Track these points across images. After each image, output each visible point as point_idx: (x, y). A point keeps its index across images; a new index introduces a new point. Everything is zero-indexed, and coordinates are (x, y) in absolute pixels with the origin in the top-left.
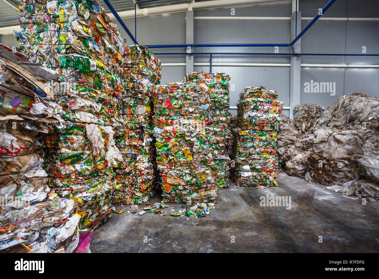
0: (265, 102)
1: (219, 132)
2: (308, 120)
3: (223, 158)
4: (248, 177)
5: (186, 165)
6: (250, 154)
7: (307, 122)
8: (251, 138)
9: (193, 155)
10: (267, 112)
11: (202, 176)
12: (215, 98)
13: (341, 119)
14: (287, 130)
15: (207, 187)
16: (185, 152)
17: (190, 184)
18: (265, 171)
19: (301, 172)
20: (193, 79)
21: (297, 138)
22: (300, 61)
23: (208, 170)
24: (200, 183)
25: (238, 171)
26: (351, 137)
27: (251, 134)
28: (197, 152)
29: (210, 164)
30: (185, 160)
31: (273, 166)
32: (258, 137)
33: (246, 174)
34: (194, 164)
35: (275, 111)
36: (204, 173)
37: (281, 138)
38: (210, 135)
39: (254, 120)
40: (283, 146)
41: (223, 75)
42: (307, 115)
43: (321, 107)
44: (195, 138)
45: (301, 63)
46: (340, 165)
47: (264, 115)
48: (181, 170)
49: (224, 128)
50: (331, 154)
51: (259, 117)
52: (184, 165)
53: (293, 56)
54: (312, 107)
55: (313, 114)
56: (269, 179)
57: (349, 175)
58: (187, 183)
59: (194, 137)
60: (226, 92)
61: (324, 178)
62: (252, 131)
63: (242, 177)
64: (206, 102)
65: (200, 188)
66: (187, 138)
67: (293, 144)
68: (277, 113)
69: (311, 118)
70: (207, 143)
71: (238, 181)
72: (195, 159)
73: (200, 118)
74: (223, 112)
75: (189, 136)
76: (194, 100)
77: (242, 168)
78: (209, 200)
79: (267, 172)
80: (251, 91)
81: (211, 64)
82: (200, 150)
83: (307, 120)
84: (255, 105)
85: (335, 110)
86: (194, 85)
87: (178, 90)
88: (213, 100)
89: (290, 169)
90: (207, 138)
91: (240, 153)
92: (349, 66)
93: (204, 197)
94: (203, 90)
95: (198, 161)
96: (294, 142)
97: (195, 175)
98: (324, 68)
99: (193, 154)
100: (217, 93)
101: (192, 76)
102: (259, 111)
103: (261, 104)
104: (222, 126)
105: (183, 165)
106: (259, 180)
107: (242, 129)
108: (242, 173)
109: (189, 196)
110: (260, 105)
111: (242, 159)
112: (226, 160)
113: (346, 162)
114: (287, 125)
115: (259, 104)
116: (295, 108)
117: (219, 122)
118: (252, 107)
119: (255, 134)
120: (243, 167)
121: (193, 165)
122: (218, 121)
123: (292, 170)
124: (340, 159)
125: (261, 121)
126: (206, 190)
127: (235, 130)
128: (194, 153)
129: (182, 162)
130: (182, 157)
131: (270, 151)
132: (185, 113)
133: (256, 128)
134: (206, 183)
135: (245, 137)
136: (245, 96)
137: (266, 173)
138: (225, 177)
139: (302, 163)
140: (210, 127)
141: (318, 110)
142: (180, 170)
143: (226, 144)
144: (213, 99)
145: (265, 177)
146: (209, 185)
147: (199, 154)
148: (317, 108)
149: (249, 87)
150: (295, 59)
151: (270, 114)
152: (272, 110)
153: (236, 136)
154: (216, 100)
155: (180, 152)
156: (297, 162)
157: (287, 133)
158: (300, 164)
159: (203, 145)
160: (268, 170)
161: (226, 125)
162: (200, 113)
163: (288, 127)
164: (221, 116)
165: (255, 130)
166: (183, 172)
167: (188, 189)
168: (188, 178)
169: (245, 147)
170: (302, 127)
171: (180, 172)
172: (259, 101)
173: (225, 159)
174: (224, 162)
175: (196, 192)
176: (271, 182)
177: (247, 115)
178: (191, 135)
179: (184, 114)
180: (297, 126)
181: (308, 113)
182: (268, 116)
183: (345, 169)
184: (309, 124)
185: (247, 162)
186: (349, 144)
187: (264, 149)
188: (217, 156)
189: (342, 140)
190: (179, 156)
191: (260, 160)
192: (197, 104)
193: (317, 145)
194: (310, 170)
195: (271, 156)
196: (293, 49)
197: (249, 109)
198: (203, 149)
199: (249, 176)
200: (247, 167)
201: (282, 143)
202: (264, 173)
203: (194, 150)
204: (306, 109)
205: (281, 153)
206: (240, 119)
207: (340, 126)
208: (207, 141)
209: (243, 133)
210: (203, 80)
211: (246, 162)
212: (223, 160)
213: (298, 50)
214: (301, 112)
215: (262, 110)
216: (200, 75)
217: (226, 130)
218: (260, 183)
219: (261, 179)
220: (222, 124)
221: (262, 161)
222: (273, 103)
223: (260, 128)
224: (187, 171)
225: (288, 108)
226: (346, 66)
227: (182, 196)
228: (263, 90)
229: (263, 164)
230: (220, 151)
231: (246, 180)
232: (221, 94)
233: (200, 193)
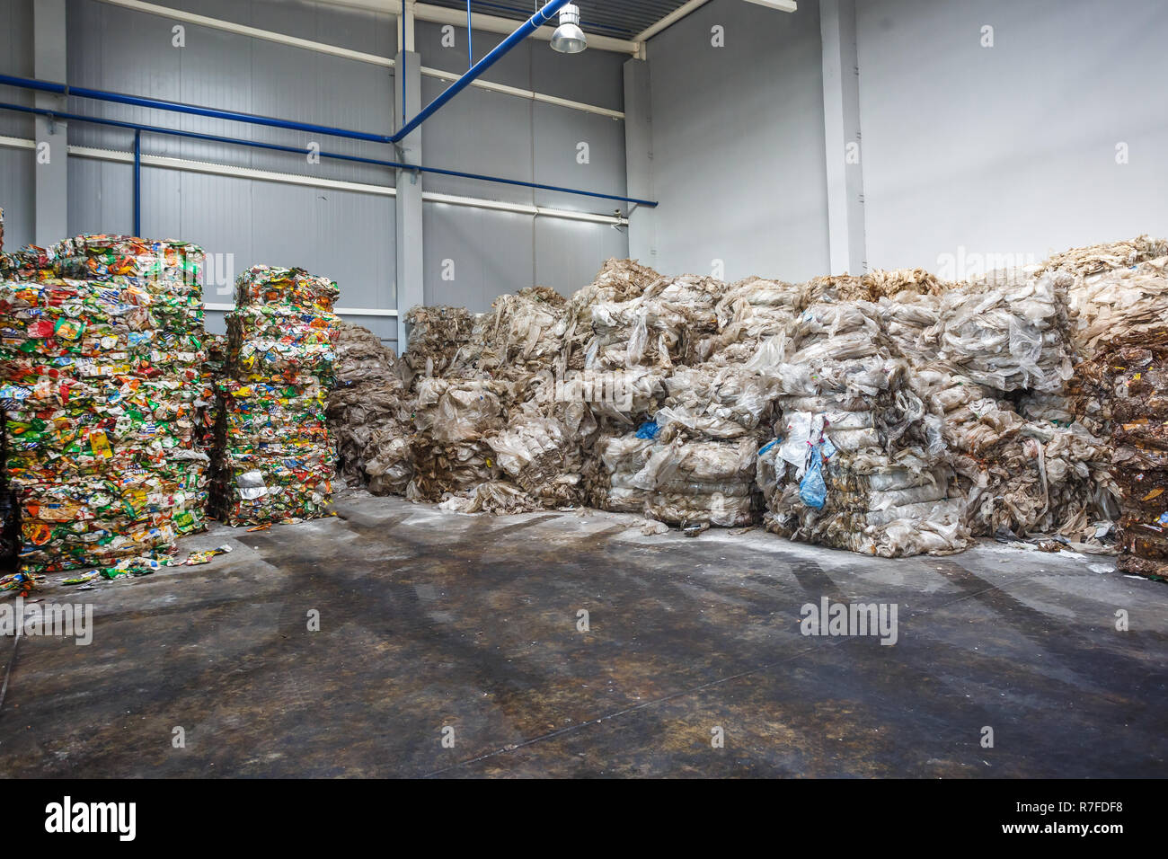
0: (296, 317)
1: (176, 390)
2: (440, 350)
3: (189, 457)
4: (259, 499)
5: (95, 471)
6: (263, 444)
7: (438, 355)
8: (263, 404)
9: (112, 447)
10: (300, 340)
11: (136, 495)
12: (163, 304)
13: (499, 352)
14: (376, 378)
15: (150, 520)
16: (93, 439)
17: (105, 517)
18: (301, 481)
19: (400, 483)
20: (97, 254)
21: (400, 399)
22: (419, 185)
23: (152, 478)
24: (133, 509)
25: (231, 488)
26: (482, 394)
27: (263, 394)
28: (123, 440)
29: (156, 466)
30: (92, 459)
31: (320, 469)
32: (280, 400)
33: (253, 493)
34: (115, 468)
35: (320, 339)
36: (142, 485)
37: (358, 402)
38: (156, 399)
39: (268, 361)
40: (365, 421)
41: (186, 249)
42: (436, 336)
43: (470, 315)
44: (119, 408)
45: (424, 190)
46: (464, 454)
47: (293, 348)
48: (82, 484)
49: (191, 380)
50: (446, 433)
51: (280, 353)
52: (90, 471)
53: (401, 169)
54: (449, 316)
55: (451, 334)
56: (310, 499)
57: (482, 474)
58: (98, 512)
59: (115, 406)
60: (193, 291)
61: (438, 486)
62: (265, 387)
63: (242, 503)
64: (146, 326)
65: (134, 523)
66: (99, 410)
67: (390, 415)
68: (326, 344)
69: (447, 346)
70: (150, 417)
71: (234, 513)
72: (119, 456)
73: (130, 361)
74: (186, 340)
75: (102, 404)
76: (115, 323)
77: (242, 478)
78: (157, 549)
79: (308, 482)
80: (267, 279)
81: (137, 157)
82: (133, 434)
83: (438, 350)
84: (271, 323)
85: (490, 328)
86: (114, 290)
87: (74, 301)
88: (158, 309)
89: (376, 477)
90: (149, 406)
91: (235, 443)
92: (542, 211)
93: (144, 545)
94: (138, 302)
95: (128, 460)
96: (394, 409)
97: (119, 493)
98: (484, 210)
99: (113, 442)
100: (168, 293)
101: (95, 248)
102: (280, 339)
103: (286, 321)
104: (184, 374)
105: (87, 472)
106: (286, 505)
107: (239, 381)
108: (241, 491)
109: (103, 545)
110: (283, 324)
111: (241, 456)
112: (197, 460)
113: (475, 447)
114: (377, 365)
115: (279, 321)
116: (409, 314)
117: (175, 364)
118: (263, 328)
119: (272, 393)
120: (244, 476)
121: (113, 471)
122: (173, 363)
123: (380, 482)
124: (463, 441)
125: (287, 363)
126: (147, 528)
127: (222, 383)
128: (117, 441)
129: (84, 464)
130: (85, 453)
131: (313, 433)
132: (93, 350)
133: (275, 378)
134: (149, 510)
135: (248, 401)
136: (251, 289)
137: (303, 486)
138: (195, 505)
139: (402, 461)
140: (156, 382)
141: (464, 322)
142: (79, 483)
143: (198, 422)
144: (157, 306)
145: (302, 495)
146: (156, 515)
147: (129, 442)
148: (462, 318)
149: (261, 267)
150: (406, 177)
151: (307, 346)
152: (313, 337)
153: (224, 400)
154: (167, 309)
155: (78, 442)
156: (391, 460)
157: (375, 387)
158: (397, 463)
159: (140, 423)
160: (308, 478)
161: (196, 373)
162: (131, 350)
163: (379, 371)
164: (181, 351)
165: (272, 383)
166: (85, 488)
167: (101, 527)
168: (102, 501)
169: (248, 427)
170: (424, 368)
171: (79, 489)
172: (281, 316)
173: (194, 457)
174: (191, 466)
175: (123, 535)
176: (316, 506)
177: (252, 347)
178: (107, 401)
179: (89, 353)
180: (413, 366)
181: (440, 332)
182: (303, 351)
183: (474, 462)
184: (444, 361)
185: (254, 462)
186: (476, 409)
187: (297, 428)
188: (171, 452)
189: (463, 402)
190: (75, 451)
191: (288, 455)
192: (122, 332)
193: (422, 413)
194: (417, 474)
195: (315, 446)
196: (400, 151)
197: (256, 334)
198: (139, 430)
199: (262, 498)
200: (255, 476)
201: (361, 414)
202: (298, 486)
203: (118, 434)
204: (435, 319)
205: (359, 441)
206: (234, 357)
207: (495, 367)
208: (148, 413)
209: (243, 391)
210: (128, 258)
211: (251, 463)
212: (189, 460)
213: (414, 157)
214: (422, 327)
215: (289, 337)
216: (120, 246)
217: (195, 384)
218: (291, 512)
219: (293, 502)
220: (185, 370)
221: (293, 457)
222: (314, 320)
223: (284, 379)
224: (100, 486)
225: (393, 313)
226: (534, 210)
227: (81, 547)
228: (299, 277)
229: (294, 466)
230: (181, 440)
231: (255, 508)
232: (180, 294)
233: (131, 536)
